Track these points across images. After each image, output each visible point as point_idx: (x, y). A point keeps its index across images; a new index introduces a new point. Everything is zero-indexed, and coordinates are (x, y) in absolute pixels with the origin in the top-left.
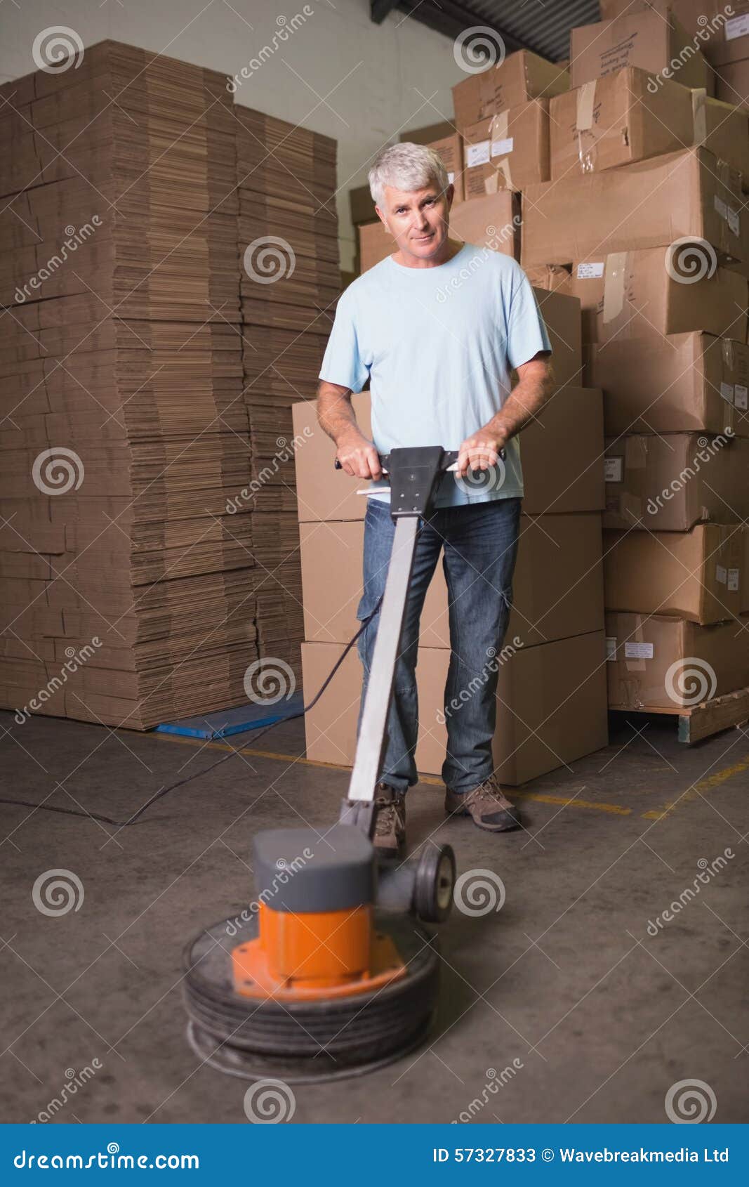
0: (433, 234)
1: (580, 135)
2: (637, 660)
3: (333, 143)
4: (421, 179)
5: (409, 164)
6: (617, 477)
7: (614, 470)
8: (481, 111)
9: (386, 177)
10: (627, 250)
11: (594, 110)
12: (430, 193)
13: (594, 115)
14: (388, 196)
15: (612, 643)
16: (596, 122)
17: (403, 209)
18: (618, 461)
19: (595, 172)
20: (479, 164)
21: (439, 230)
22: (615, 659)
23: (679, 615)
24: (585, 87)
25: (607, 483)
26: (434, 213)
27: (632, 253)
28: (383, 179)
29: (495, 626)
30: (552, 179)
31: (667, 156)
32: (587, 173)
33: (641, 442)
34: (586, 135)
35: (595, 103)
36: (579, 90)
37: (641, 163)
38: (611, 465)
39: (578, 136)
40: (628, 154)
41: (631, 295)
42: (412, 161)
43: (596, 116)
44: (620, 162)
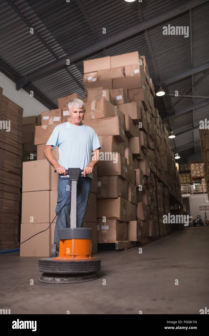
0: (80, 119)
1: (92, 111)
2: (105, 230)
3: (23, 109)
4: (81, 106)
5: (79, 103)
6: (100, 186)
7: (100, 184)
8: (65, 105)
9: (74, 104)
10: (102, 136)
11: (95, 106)
12: (82, 110)
13: (95, 107)
14: (73, 109)
15: (98, 226)
16: (96, 109)
17: (76, 112)
18: (100, 182)
19: (95, 119)
20: (66, 115)
21: (82, 118)
22: (99, 230)
23: (115, 218)
24: (93, 101)
25: (98, 187)
26: (81, 114)
27: (104, 137)
28: (73, 104)
29: (85, 208)
30: (84, 120)
31: (111, 117)
32: (93, 119)
33: (106, 178)
34: (93, 111)
35: (95, 105)
36: (91, 102)
37: (106, 118)
38: (99, 183)
39: (91, 111)
40: (103, 116)
41: (103, 145)
42: (80, 102)
43: (96, 107)
44: (101, 117)
